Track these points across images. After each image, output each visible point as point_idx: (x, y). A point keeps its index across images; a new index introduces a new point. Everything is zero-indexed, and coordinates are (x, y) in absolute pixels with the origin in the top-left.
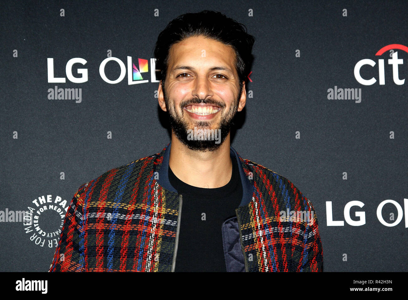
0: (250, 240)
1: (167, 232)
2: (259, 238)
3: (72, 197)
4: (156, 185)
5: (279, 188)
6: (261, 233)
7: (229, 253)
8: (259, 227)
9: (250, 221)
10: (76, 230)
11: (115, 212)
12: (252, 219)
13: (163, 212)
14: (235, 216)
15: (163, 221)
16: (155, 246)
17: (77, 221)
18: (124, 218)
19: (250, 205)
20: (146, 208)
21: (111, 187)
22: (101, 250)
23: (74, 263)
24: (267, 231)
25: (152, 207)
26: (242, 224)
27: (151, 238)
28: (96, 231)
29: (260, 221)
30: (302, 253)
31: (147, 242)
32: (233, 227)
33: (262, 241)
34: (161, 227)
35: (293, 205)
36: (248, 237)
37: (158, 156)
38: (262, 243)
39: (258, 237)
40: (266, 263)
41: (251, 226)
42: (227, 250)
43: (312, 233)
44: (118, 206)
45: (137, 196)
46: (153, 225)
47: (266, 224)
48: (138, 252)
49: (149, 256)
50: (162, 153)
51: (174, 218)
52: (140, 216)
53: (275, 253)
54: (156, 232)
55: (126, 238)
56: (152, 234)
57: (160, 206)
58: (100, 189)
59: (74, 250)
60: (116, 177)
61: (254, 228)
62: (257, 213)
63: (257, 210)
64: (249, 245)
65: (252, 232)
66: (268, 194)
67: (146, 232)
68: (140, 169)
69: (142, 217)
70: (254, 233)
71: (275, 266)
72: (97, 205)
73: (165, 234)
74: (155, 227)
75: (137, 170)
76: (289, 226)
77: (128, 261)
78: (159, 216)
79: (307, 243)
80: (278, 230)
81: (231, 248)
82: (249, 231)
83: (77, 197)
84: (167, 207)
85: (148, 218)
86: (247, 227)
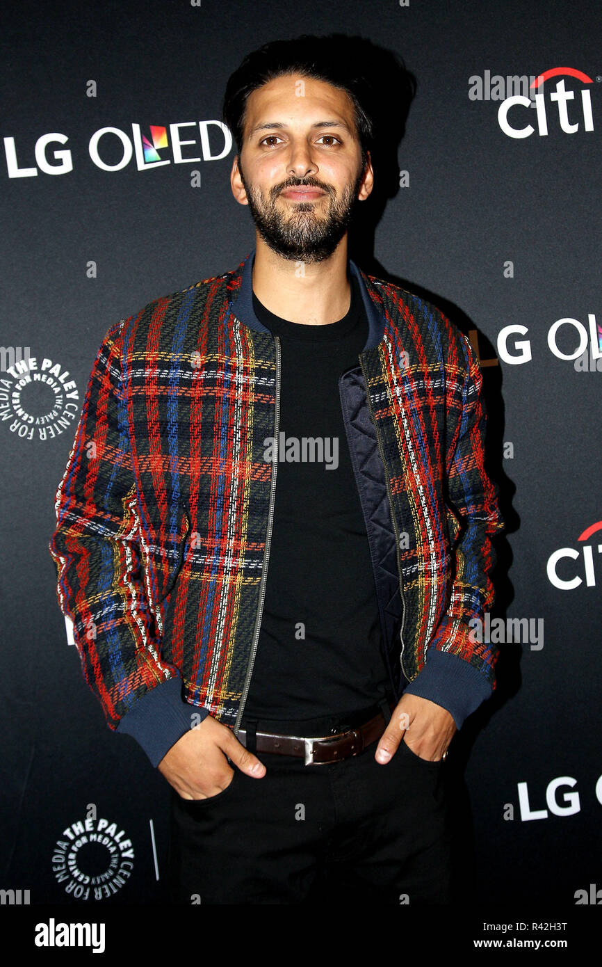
0: (383, 401)
1: (262, 397)
2: (395, 399)
3: (100, 345)
4: (236, 323)
5: (424, 320)
6: (398, 390)
7: (351, 424)
8: (395, 381)
9: (381, 373)
10: (112, 396)
11: (174, 368)
12: (385, 370)
13: (252, 365)
14: (359, 366)
15: (252, 379)
16: (244, 418)
17: (112, 382)
18: (190, 377)
19: (380, 348)
20: (224, 360)
21: (164, 329)
22: (156, 427)
23: (110, 447)
24: (407, 387)
25: (234, 358)
26: (370, 378)
27: (237, 406)
28: (145, 398)
29: (396, 373)
30: (460, 418)
31: (231, 413)
32: (355, 383)
33: (400, 402)
34: (251, 389)
35: (446, 345)
36: (380, 397)
37: (231, 277)
38: (401, 406)
39: (394, 397)
40: (408, 436)
41: (383, 380)
42: (349, 420)
43: (475, 388)
44: (177, 358)
45: (207, 342)
46: (238, 386)
47: (405, 377)
48: (218, 429)
49: (236, 435)
50: (238, 271)
51: (270, 374)
52: (216, 373)
53: (421, 421)
54: (243, 398)
55: (197, 409)
56: (237, 400)
57: (246, 356)
58: (146, 331)
59: (109, 427)
60: (169, 311)
61: (387, 383)
62: (391, 360)
63: (391, 355)
64: (381, 409)
65: (385, 390)
66: (408, 330)
67: (229, 398)
68: (206, 298)
69: (219, 375)
70: (388, 391)
71: (422, 440)
72: (144, 357)
73: (259, 400)
74: (241, 390)
75: (201, 300)
76: (440, 378)
77: (204, 444)
78: (246, 372)
79: (467, 402)
80: (424, 385)
81: (354, 417)
82: (381, 388)
83: (109, 345)
84: (257, 358)
85: (229, 375)
86: (378, 382)
